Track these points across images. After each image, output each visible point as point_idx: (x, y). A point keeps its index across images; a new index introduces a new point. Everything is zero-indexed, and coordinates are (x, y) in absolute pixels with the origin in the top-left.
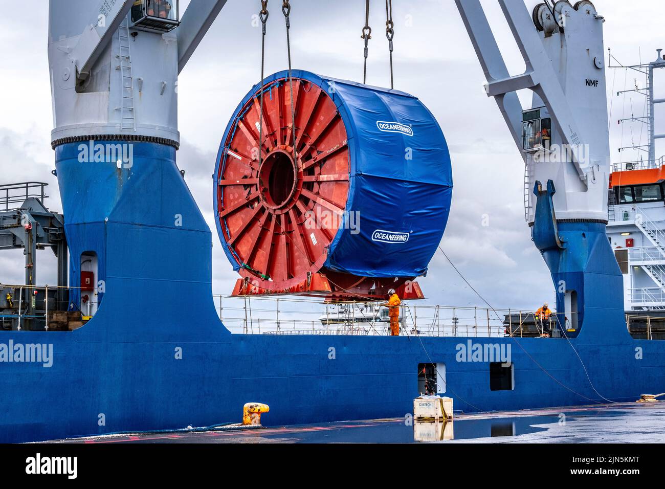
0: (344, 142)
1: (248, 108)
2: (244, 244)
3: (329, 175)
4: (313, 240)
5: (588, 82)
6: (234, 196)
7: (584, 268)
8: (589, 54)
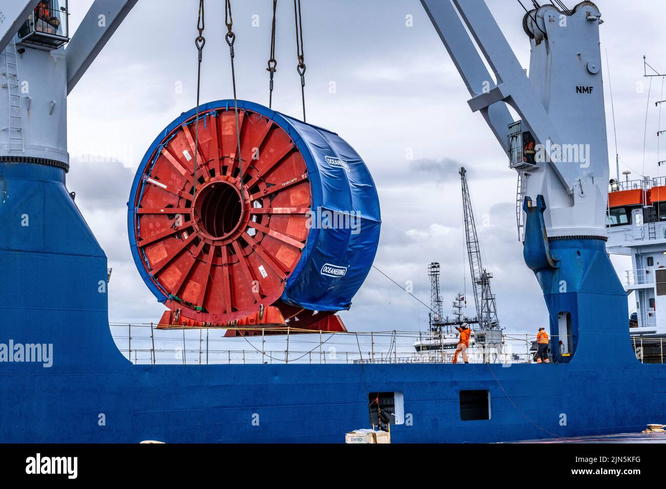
0: (303, 176)
1: (173, 136)
2: (170, 275)
3: (285, 208)
4: (262, 273)
5: (579, 90)
6: (154, 226)
7: (578, 288)
8: (580, 59)
